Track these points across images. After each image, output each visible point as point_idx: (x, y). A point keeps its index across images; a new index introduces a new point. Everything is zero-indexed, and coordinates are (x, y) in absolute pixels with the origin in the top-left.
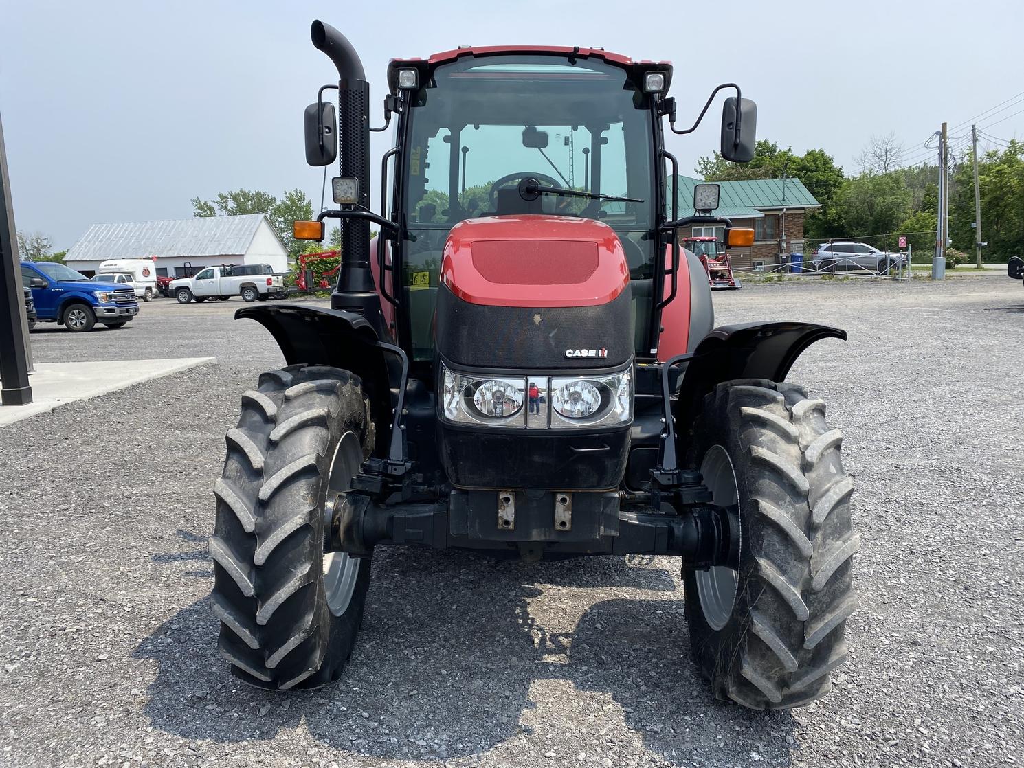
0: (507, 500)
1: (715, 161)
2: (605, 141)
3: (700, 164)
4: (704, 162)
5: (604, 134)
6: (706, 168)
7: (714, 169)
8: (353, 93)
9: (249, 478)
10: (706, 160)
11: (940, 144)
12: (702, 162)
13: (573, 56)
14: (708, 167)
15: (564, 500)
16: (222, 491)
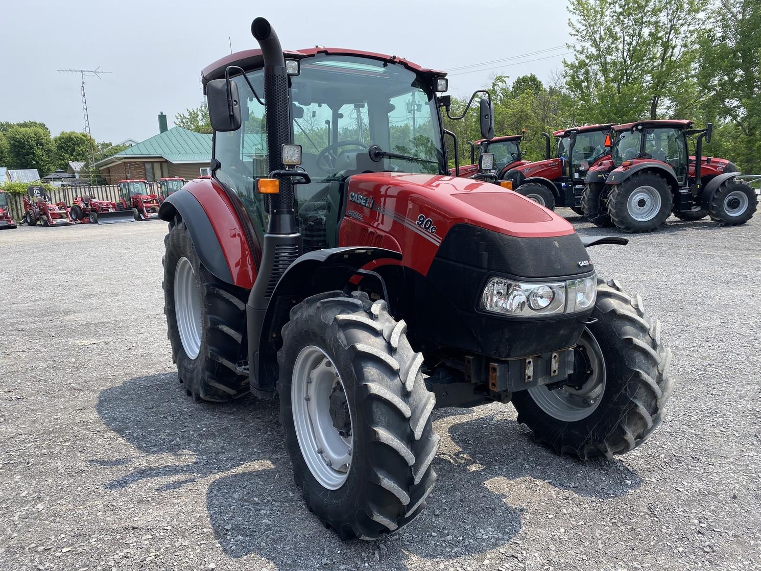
0: (529, 362)
1: (189, 117)
2: (341, 116)
3: (178, 119)
4: (181, 117)
5: (340, 111)
6: (183, 122)
7: (189, 123)
8: (277, 77)
9: (389, 378)
10: (182, 116)
11: (358, 117)
12: (179, 117)
13: (387, 61)
14: (184, 121)
15: (555, 357)
16: (379, 391)
